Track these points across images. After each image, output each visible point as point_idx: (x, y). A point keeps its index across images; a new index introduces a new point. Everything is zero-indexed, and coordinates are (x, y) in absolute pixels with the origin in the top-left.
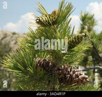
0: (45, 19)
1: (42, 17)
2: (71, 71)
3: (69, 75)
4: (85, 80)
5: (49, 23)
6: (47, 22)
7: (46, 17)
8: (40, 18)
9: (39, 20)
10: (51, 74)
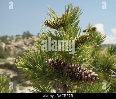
0: (53, 22)
1: (50, 20)
2: (80, 69)
3: (78, 74)
4: (94, 78)
5: (57, 25)
6: (54, 24)
7: (54, 20)
8: (48, 21)
9: (48, 22)
10: (63, 73)
